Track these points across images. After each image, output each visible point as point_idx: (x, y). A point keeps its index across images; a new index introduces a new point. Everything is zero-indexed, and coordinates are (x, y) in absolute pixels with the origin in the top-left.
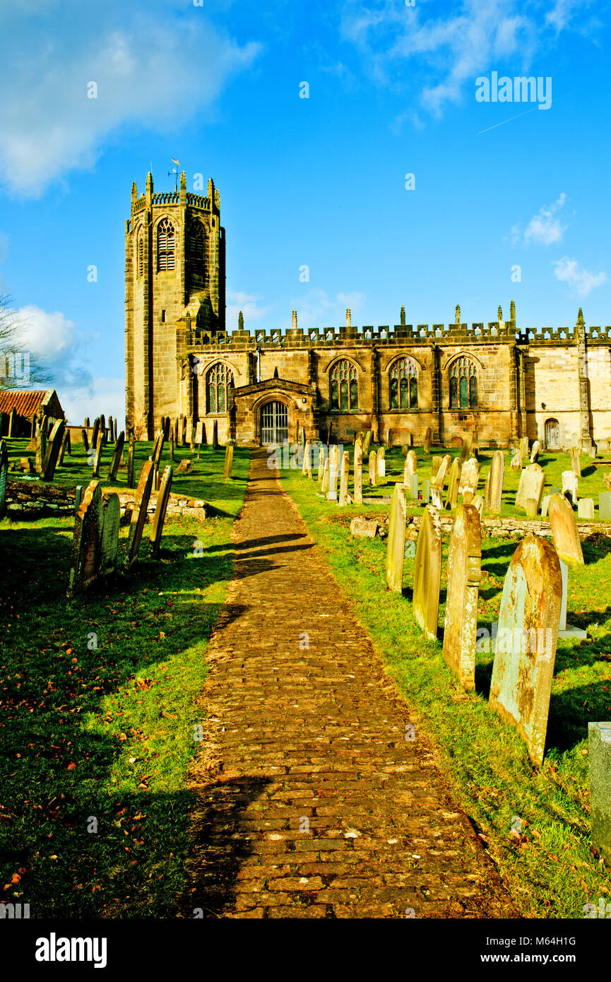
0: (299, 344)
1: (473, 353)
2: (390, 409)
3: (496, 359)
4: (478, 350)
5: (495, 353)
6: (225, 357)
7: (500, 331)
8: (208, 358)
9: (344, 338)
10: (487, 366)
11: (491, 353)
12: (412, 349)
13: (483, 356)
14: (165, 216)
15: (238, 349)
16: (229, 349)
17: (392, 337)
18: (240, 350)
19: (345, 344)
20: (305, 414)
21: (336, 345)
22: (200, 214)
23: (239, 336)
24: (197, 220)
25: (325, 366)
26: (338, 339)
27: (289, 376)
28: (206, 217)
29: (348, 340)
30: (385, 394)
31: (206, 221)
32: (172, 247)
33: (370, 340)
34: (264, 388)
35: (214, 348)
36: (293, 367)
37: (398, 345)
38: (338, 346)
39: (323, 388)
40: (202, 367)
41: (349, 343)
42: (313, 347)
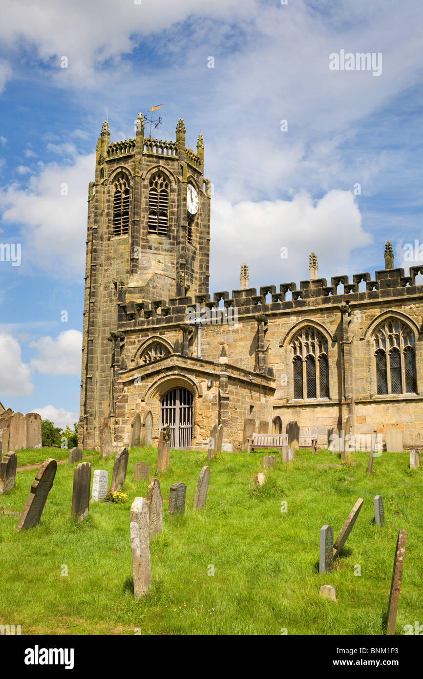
2: (373, 395)
9: (307, 296)
12: (403, 304)
14: (119, 170)
15: (175, 322)
16: (165, 323)
17: (374, 289)
18: (178, 323)
19: (309, 304)
20: (210, 404)
21: (296, 307)
22: (162, 163)
23: (177, 306)
24: (159, 170)
25: (282, 338)
26: (299, 299)
27: (236, 354)
28: (172, 166)
29: (312, 299)
30: (365, 374)
31: (172, 171)
32: (128, 205)
33: (341, 296)
34: (160, 368)
35: (148, 324)
36: (242, 341)
37: (381, 300)
38: (299, 309)
39: (281, 368)
40: (134, 348)
41: (313, 302)
42: (267, 313)
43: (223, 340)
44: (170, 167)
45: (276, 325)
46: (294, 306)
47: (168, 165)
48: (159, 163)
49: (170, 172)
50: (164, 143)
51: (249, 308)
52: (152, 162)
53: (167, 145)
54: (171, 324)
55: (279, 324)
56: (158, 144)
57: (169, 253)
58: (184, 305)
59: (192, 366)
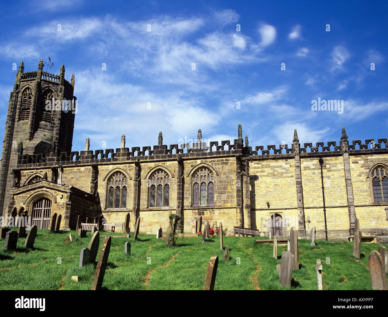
0: (88, 161)
1: (210, 164)
2: (148, 207)
3: (227, 168)
4: (214, 161)
5: (226, 164)
6: (40, 172)
7: (230, 147)
8: (30, 173)
9: (119, 156)
10: (220, 173)
11: (224, 163)
12: (166, 163)
13: (218, 166)
14: (27, 86)
15: (49, 166)
16: (43, 166)
17: (152, 155)
18: (50, 166)
19: (119, 160)
20: (61, 207)
21: (113, 161)
22: (51, 85)
23: (50, 157)
24: (49, 89)
25: (104, 177)
26: (115, 157)
27: (80, 184)
28: (56, 87)
29: (121, 158)
30: (145, 196)
31: (56, 89)
32: (30, 105)
33: (136, 157)
34: (35, 187)
35: (34, 166)
36: (84, 177)
37: (155, 160)
38: (114, 162)
39: (102, 192)
40: (25, 179)
41: (122, 159)
42: (98, 163)
43: (73, 177)
44: (55, 87)
45: (102, 170)
46: (112, 160)
47: (54, 86)
48: (49, 85)
49: (55, 90)
50: (53, 75)
51: (89, 160)
52: (45, 84)
53: (55, 77)
54: (46, 167)
55: (103, 170)
56: (50, 75)
57: (50, 132)
58: (54, 157)
59: (52, 186)
